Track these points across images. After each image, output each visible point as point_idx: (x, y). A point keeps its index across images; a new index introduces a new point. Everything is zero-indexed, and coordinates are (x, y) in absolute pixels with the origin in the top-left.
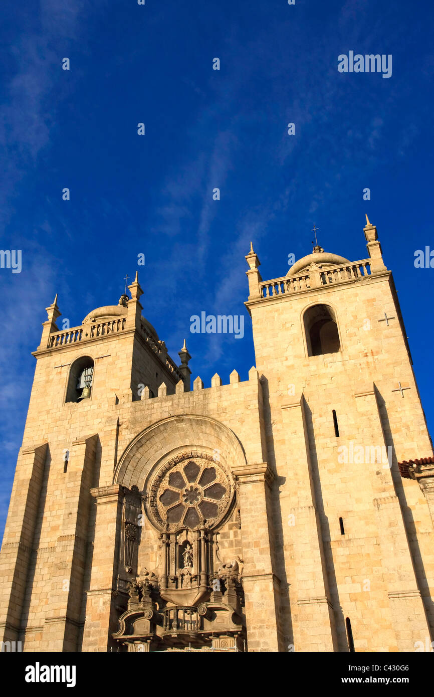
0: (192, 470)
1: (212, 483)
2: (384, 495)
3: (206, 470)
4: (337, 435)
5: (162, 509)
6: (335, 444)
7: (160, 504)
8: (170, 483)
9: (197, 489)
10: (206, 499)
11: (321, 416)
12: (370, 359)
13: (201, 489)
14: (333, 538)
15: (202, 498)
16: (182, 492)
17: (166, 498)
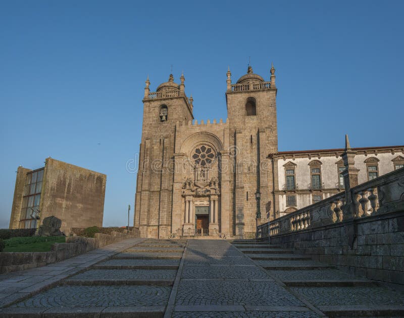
0: (203, 148)
3: (208, 149)
6: (250, 145)
7: (193, 158)
10: (209, 158)
11: (247, 136)
15: (207, 157)
16: (200, 155)
17: (195, 156)
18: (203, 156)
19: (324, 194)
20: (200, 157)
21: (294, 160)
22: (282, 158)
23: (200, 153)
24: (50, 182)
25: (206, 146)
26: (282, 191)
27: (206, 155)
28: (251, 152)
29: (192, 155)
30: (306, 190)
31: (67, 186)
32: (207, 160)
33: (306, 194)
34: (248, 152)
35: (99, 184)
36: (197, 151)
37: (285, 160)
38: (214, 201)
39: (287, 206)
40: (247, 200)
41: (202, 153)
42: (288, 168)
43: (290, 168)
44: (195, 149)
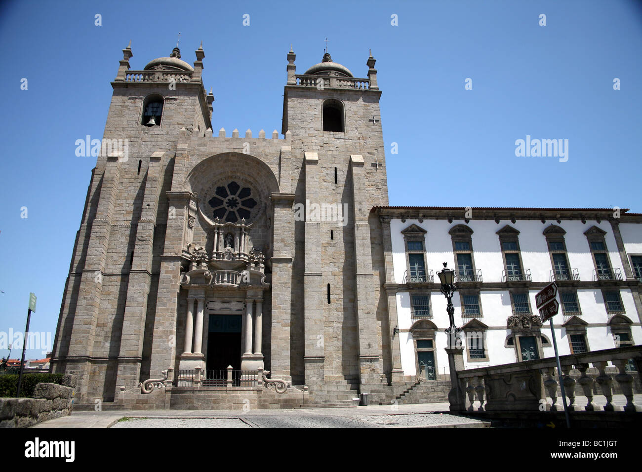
0: (234, 187)
1: (246, 198)
2: (363, 222)
3: (244, 188)
4: (336, 182)
6: (334, 188)
8: (217, 193)
9: (237, 200)
10: (244, 207)
11: (327, 170)
12: (361, 141)
14: (326, 241)
15: (240, 206)
16: (226, 200)
17: (214, 202)
18: (232, 203)
20: (225, 205)
21: (421, 222)
22: (398, 218)
23: (226, 196)
25: (239, 183)
27: (239, 200)
29: (209, 198)
32: (240, 211)
36: (221, 191)
37: (404, 221)
38: (255, 304)
40: (329, 302)
41: (230, 197)
42: (410, 237)
43: (415, 237)
44: (216, 187)
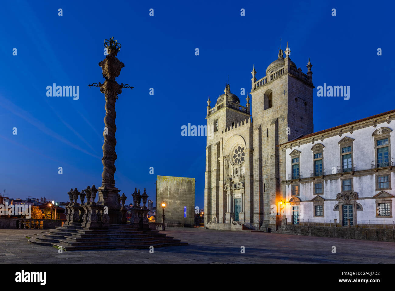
0: (239, 148)
1: (243, 152)
2: (273, 154)
3: (242, 148)
4: (268, 136)
5: (234, 159)
6: (267, 139)
7: (233, 158)
8: (235, 152)
10: (242, 156)
11: (264, 131)
12: (278, 109)
13: (241, 154)
14: (263, 165)
17: (235, 156)
18: (239, 155)
19: (324, 181)
20: (237, 157)
21: (299, 147)
22: (289, 148)
23: (237, 153)
24: (160, 190)
25: (241, 146)
26: (289, 181)
28: (267, 145)
29: (233, 155)
30: (308, 178)
31: (169, 190)
33: (308, 182)
34: (265, 146)
35: (190, 185)
37: (291, 149)
38: (243, 194)
39: (292, 196)
40: (265, 191)
41: (239, 153)
42: (293, 156)
43: (296, 156)
44: (234, 150)
